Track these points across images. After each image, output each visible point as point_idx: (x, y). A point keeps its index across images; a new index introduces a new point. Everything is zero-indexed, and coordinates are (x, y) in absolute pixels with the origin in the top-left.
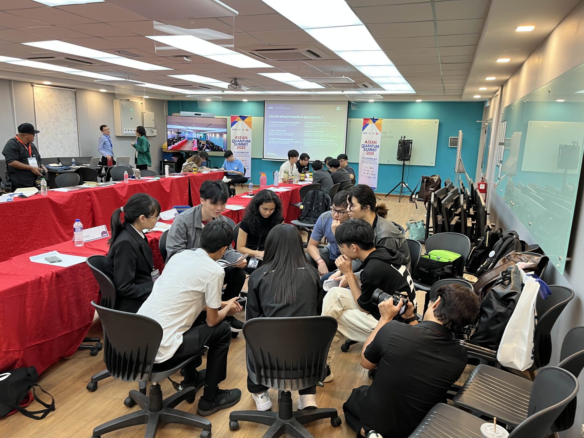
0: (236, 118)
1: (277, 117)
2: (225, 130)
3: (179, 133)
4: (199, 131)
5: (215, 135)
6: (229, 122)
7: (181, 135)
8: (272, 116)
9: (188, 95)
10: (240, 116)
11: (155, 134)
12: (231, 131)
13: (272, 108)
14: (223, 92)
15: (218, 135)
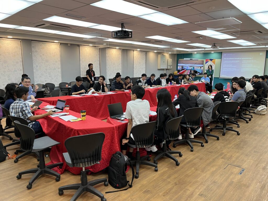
0: (208, 60)
1: (228, 59)
2: (202, 65)
3: (182, 67)
4: (191, 66)
5: (198, 67)
6: (205, 62)
7: (183, 68)
8: (225, 59)
9: (189, 51)
10: (210, 59)
11: (172, 68)
12: (206, 66)
13: (225, 55)
14: (205, 49)
15: (199, 68)
